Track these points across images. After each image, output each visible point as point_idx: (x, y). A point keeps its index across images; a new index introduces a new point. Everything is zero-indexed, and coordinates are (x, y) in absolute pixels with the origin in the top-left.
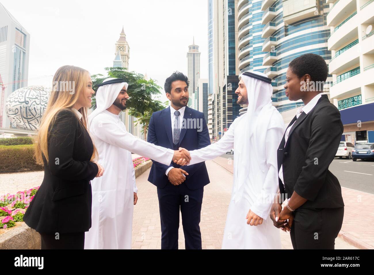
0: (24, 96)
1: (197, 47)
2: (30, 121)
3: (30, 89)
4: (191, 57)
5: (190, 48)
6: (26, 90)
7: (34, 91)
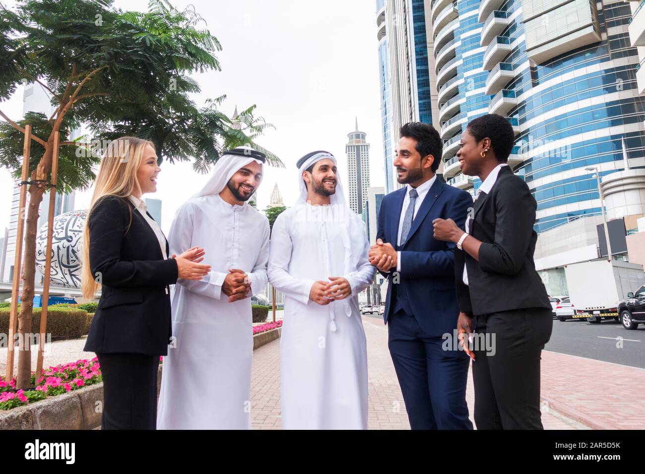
0: (65, 228)
1: (362, 135)
2: (73, 271)
3: (75, 215)
4: (353, 152)
5: (350, 136)
6: (68, 218)
7: (81, 219)
